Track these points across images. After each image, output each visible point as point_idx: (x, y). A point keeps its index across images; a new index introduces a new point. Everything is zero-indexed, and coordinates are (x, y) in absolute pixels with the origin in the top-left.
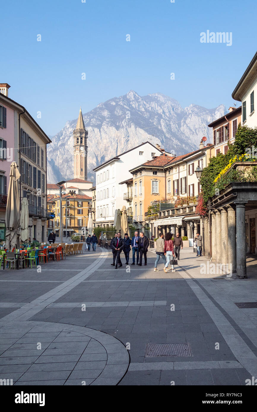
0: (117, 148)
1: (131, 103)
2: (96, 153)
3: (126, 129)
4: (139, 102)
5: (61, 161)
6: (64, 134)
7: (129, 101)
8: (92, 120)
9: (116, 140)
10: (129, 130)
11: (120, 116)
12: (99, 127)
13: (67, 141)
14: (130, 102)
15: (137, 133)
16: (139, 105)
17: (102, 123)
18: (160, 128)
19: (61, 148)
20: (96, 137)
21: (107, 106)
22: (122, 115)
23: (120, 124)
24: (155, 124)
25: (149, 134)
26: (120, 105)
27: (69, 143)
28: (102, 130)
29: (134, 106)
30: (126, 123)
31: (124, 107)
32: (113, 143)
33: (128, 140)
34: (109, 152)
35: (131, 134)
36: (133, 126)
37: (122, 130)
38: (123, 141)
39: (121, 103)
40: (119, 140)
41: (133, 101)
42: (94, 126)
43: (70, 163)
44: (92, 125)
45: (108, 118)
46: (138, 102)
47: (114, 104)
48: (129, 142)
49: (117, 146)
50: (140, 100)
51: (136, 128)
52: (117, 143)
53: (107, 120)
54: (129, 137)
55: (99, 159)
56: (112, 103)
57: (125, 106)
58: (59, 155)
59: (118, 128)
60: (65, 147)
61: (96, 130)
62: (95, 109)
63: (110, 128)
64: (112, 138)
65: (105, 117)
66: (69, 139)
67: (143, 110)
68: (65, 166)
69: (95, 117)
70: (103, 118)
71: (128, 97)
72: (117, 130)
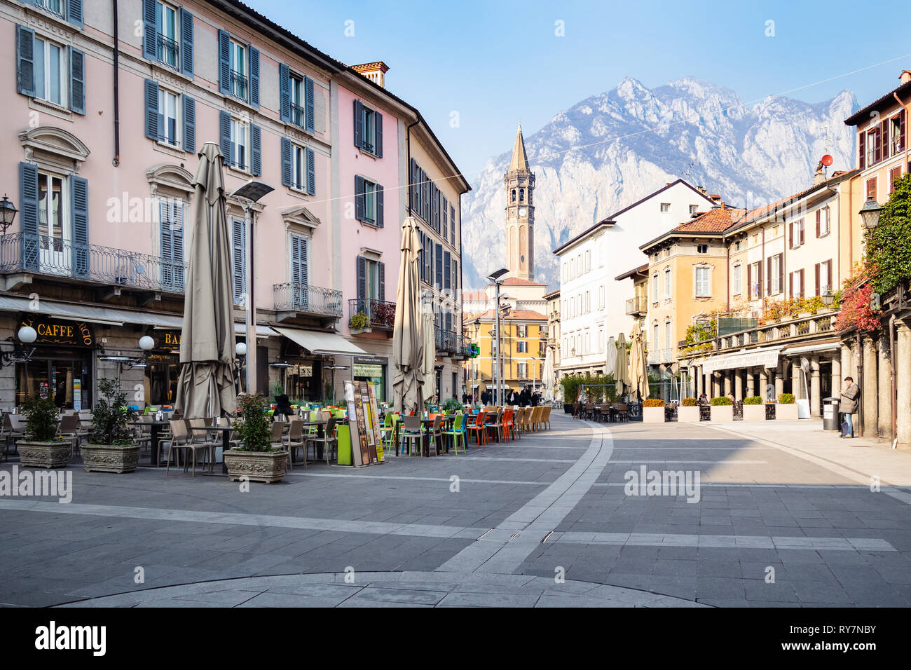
0: (596, 209)
1: (627, 106)
2: (549, 223)
3: (617, 165)
4: (646, 102)
5: (476, 245)
6: (482, 186)
7: (622, 102)
8: (541, 150)
9: (593, 192)
10: (622, 166)
11: (602, 138)
12: (557, 164)
13: (489, 202)
14: (625, 103)
15: (641, 172)
16: (645, 110)
17: (563, 156)
18: (693, 157)
19: (476, 216)
20: (551, 186)
21: (574, 117)
22: (606, 135)
23: (602, 155)
24: (681, 148)
25: (668, 173)
26: (601, 113)
27: (493, 204)
28: (562, 170)
29: (633, 112)
30: (615, 152)
31: (611, 117)
32: (587, 200)
33: (620, 191)
34: (578, 218)
35: (626, 176)
36: (631, 157)
37: (606, 169)
38: (609, 191)
39: (605, 108)
40: (598, 193)
41: (631, 100)
42: (547, 164)
43: (496, 246)
44: (541, 161)
45: (576, 144)
46: (642, 103)
47: (588, 111)
48: (622, 194)
49: (597, 204)
50: (648, 97)
51: (638, 161)
52: (597, 198)
53: (575, 148)
54: (622, 182)
55: (557, 236)
56: (584, 111)
57: (614, 115)
58: (472, 231)
59: (597, 164)
60: (486, 213)
61: (551, 172)
62: (548, 127)
63: (581, 165)
64: (584, 187)
65: (568, 143)
66: (493, 195)
67: (654, 119)
68: (486, 255)
69: (548, 145)
70: (566, 145)
71: (620, 93)
72: (596, 169)
